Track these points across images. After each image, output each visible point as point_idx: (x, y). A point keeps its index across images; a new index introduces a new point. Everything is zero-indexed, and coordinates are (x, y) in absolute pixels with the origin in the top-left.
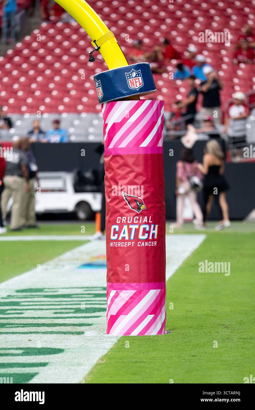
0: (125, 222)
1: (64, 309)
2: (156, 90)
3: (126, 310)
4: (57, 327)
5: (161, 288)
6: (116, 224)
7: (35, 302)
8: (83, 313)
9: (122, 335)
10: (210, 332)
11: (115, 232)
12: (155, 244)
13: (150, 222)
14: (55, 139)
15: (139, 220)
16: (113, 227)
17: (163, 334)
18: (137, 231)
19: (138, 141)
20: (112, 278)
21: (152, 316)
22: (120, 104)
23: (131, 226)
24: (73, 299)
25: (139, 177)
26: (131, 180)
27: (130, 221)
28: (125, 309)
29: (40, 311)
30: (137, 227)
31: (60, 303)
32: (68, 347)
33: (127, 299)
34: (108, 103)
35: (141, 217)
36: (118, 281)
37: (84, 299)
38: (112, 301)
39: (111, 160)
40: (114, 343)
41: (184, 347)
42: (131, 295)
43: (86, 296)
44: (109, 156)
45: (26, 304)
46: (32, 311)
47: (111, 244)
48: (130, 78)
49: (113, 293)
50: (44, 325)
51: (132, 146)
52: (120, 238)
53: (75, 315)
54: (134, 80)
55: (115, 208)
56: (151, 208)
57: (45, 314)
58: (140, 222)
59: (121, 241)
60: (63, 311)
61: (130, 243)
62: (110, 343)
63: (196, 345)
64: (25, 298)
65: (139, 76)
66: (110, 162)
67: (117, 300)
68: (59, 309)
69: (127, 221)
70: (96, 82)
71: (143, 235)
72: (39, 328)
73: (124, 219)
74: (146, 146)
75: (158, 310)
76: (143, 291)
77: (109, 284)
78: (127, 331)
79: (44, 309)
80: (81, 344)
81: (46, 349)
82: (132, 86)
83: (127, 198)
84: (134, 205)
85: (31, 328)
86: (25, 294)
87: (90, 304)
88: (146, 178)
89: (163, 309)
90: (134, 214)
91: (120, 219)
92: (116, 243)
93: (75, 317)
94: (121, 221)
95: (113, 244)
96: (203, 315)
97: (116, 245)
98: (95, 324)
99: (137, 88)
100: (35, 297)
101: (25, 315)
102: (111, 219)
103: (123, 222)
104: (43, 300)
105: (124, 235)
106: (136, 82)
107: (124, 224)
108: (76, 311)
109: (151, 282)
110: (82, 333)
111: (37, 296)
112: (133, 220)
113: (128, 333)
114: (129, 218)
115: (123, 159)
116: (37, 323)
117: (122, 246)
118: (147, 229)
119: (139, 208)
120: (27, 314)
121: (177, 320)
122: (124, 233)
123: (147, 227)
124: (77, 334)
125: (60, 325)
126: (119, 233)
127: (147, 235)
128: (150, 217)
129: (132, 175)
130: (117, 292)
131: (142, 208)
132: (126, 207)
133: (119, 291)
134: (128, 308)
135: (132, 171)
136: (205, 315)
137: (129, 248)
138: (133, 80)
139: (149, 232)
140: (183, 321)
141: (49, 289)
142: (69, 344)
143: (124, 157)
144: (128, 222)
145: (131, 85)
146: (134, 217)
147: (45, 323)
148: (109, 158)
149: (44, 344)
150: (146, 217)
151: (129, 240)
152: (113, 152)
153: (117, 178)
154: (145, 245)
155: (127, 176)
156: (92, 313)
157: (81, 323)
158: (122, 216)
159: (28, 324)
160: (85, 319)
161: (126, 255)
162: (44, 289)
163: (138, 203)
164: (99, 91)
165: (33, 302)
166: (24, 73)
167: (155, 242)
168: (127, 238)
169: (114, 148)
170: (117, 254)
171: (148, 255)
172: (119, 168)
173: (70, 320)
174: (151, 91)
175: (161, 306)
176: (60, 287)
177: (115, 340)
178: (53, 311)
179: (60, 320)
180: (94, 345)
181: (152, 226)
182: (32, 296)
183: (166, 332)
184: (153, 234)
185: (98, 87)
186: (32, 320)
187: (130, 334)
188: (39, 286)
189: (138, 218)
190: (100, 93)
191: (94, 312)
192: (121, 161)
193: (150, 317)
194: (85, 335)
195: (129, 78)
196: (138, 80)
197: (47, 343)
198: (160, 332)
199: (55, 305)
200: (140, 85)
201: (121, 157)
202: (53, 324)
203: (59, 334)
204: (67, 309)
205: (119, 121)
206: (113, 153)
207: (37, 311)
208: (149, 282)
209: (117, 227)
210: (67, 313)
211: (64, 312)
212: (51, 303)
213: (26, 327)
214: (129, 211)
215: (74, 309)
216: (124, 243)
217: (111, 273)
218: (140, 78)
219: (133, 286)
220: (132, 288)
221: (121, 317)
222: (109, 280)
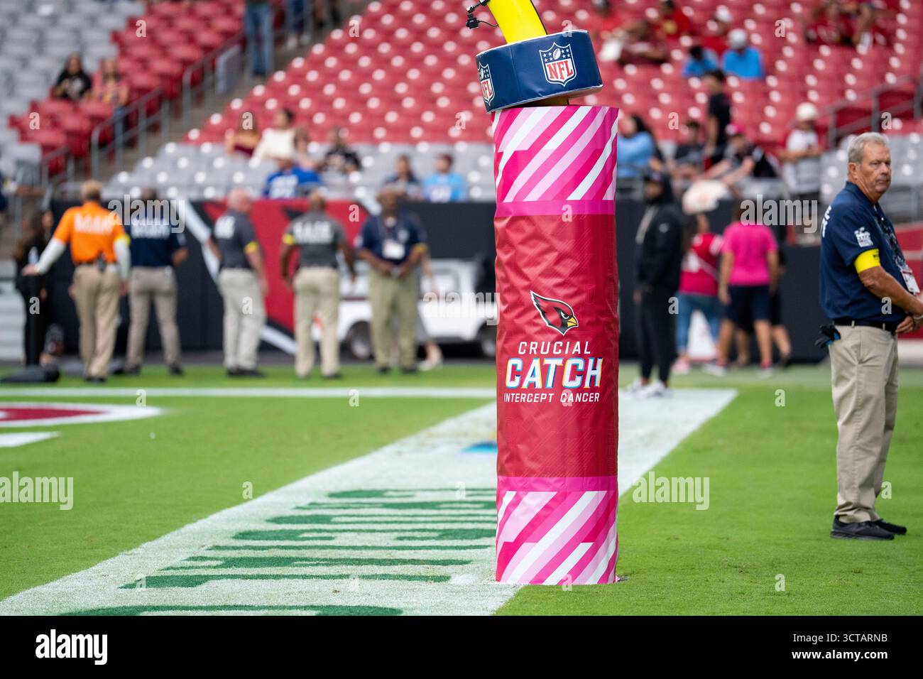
0: (535, 352)
1: (419, 530)
2: (601, 86)
3: (536, 532)
4: (396, 567)
5: (608, 489)
6: (517, 356)
7: (362, 516)
8: (456, 539)
9: (527, 583)
10: (707, 581)
11: (515, 373)
12: (597, 398)
13: (586, 352)
14: (440, 193)
15: (563, 348)
16: (511, 362)
17: (610, 582)
18: (560, 371)
19: (564, 188)
20: (507, 466)
21: (589, 545)
22: (529, 114)
23: (547, 361)
24: (442, 512)
25: (564, 262)
26: (548, 266)
27: (545, 350)
28: (533, 530)
29: (369, 534)
30: (559, 362)
31: (413, 519)
32: (411, 606)
33: (538, 510)
34: (504, 110)
35: (568, 343)
36: (519, 472)
37: (462, 512)
38: (508, 513)
39: (508, 226)
40: (507, 599)
41: (649, 609)
42: (546, 502)
43: (469, 506)
44: (505, 218)
45: (344, 519)
46: (353, 534)
47: (507, 398)
48: (549, 61)
49: (509, 497)
50: (371, 561)
51: (550, 198)
52: (525, 386)
53: (438, 543)
54: (557, 66)
55: (515, 324)
56: (588, 324)
57: (378, 539)
58: (567, 352)
59: (526, 391)
60: (416, 534)
61: (546, 395)
62: (499, 599)
63: (673, 606)
64: (344, 508)
65: (567, 58)
66: (507, 231)
67: (517, 511)
68: (409, 531)
69: (538, 349)
70: (481, 68)
71: (572, 378)
72: (360, 567)
73: (534, 346)
74: (579, 198)
75: (601, 534)
76: (570, 493)
77: (502, 478)
78: (537, 575)
79: (378, 531)
80: (438, 601)
81: (365, 610)
82: (552, 77)
83: (540, 304)
84: (554, 317)
85: (344, 567)
86: (345, 500)
87: (473, 522)
88: (578, 264)
89: (611, 531)
90: (553, 337)
91: (526, 345)
92: (517, 394)
93: (438, 548)
94: (528, 351)
95: (511, 396)
96: (700, 546)
97: (518, 399)
98: (476, 561)
99: (563, 81)
100: (363, 508)
101: (338, 542)
102: (506, 346)
103: (530, 353)
104: (381, 513)
105: (532, 380)
106: (561, 69)
107: (533, 356)
108: (443, 535)
109: (587, 476)
110: (447, 578)
111: (368, 506)
112: (551, 349)
113: (540, 578)
114: (543, 343)
115: (534, 225)
116: (358, 557)
117: (528, 401)
118: (581, 367)
119: (564, 325)
120: (341, 540)
121: (645, 556)
122: (533, 374)
123: (580, 363)
124: (435, 581)
125: (404, 562)
126: (522, 375)
127: (579, 379)
128: (587, 342)
129: (551, 257)
130: (517, 496)
131: (569, 324)
132: (537, 321)
133: (521, 493)
134: (539, 528)
135: (551, 249)
136: (703, 547)
137: (544, 406)
138: (554, 65)
139: (583, 374)
140: (656, 557)
141: (396, 491)
142: (414, 600)
143: (536, 219)
144: (542, 353)
145: (551, 74)
146: (553, 343)
147: (374, 557)
148: (505, 222)
149: (364, 598)
150: (578, 344)
151: (544, 389)
152: (512, 211)
153: (521, 263)
154: (574, 399)
155: (540, 259)
156: (474, 539)
157: (447, 558)
158: (529, 339)
159: (340, 560)
160: (458, 551)
161: (538, 419)
162: (387, 491)
163: (563, 314)
164: (486, 86)
165: (358, 516)
166: (383, 62)
167: (596, 394)
168: (539, 385)
169: (515, 203)
170: (518, 416)
171: (580, 421)
172: (523, 242)
173: (426, 553)
174: (592, 88)
175: (606, 526)
176: (419, 487)
177: (511, 593)
178: (396, 534)
179: (406, 552)
180: (466, 602)
181: (591, 361)
182: (358, 505)
183: (617, 579)
184: (593, 378)
185: (484, 79)
186: (350, 551)
187: (542, 581)
188: (378, 486)
189: (561, 345)
190: (488, 91)
191: (478, 537)
192: (529, 229)
193: (584, 547)
194: (452, 583)
195: (546, 60)
196: (564, 66)
197: (369, 597)
198: (605, 578)
199: (401, 522)
200: (569, 74)
201: (528, 219)
202: (389, 560)
203: (397, 579)
204: (424, 530)
205: (526, 147)
206: (514, 212)
207: (362, 534)
208: (582, 476)
209: (519, 363)
210: (422, 539)
211: (419, 536)
212: (395, 519)
213: (332, 565)
214: (545, 331)
215: (439, 531)
216: (532, 394)
217: (505, 457)
218: (569, 60)
219: (550, 484)
220: (547, 487)
221: (525, 546)
222: (501, 471)
